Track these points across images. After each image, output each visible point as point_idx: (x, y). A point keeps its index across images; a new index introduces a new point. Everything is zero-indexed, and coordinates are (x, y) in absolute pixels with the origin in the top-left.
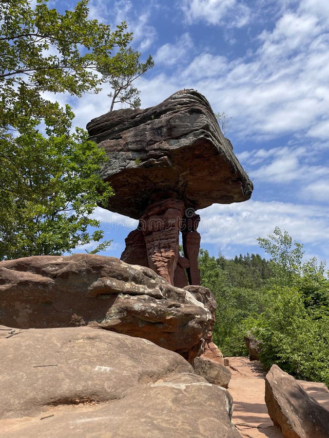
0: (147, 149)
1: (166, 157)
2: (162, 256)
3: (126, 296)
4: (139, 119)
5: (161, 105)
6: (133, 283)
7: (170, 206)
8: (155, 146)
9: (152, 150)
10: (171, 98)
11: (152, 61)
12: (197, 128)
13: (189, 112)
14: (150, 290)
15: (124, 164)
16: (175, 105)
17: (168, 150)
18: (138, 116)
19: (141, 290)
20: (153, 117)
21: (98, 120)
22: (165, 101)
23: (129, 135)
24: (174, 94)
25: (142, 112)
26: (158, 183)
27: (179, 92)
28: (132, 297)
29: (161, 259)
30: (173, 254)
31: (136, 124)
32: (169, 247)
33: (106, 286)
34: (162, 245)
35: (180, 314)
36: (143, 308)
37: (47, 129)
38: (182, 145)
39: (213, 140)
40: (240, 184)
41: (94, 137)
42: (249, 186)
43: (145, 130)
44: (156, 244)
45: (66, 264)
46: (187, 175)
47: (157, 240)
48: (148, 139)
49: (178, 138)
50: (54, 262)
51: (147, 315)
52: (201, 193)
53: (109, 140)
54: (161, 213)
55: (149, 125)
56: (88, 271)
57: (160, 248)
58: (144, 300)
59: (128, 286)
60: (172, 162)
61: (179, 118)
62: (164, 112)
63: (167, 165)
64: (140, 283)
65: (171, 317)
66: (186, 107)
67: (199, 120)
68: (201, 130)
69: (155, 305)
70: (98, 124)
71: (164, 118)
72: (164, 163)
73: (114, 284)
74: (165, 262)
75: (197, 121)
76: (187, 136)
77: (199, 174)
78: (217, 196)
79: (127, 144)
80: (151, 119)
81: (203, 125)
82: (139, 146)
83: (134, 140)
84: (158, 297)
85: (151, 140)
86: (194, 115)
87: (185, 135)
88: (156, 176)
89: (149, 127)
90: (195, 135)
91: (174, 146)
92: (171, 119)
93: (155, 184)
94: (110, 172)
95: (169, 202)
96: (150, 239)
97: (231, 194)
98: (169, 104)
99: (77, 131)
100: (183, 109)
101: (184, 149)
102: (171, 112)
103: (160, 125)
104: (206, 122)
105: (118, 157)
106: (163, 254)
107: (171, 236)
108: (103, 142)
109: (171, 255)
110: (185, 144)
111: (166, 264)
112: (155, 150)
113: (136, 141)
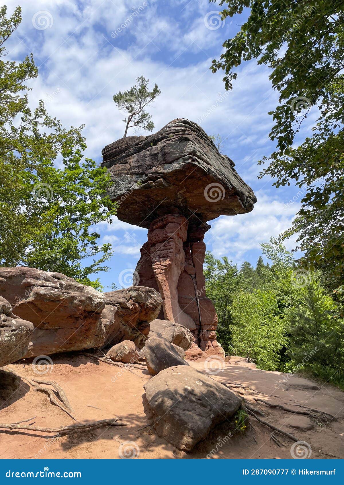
0: (146, 172)
1: (161, 179)
2: (161, 265)
3: (39, 287)
4: (141, 145)
5: (159, 133)
6: (44, 281)
7: (170, 220)
8: (153, 170)
9: (150, 173)
10: (166, 127)
11: (158, 89)
12: (185, 154)
13: (178, 140)
14: (52, 284)
15: (129, 185)
16: (169, 134)
17: (163, 173)
18: (140, 143)
19: (47, 284)
20: (152, 144)
21: (110, 146)
22: (161, 130)
23: (133, 160)
24: (169, 124)
25: (144, 139)
26: (160, 201)
27: (173, 121)
28: (42, 288)
29: (159, 266)
30: (170, 262)
31: (139, 150)
32: (168, 256)
33: (28, 282)
34: (162, 255)
35: (68, 296)
36: (45, 293)
37: (64, 160)
38: (174, 169)
39: (199, 163)
40: (237, 198)
41: (107, 162)
42: (249, 199)
43: (145, 156)
44: (157, 254)
45: (11, 272)
46: (184, 193)
47: (159, 251)
48: (148, 164)
49: (171, 162)
50: (6, 271)
51: (48, 296)
52: (202, 207)
53: (118, 165)
54: (163, 227)
55: (148, 151)
56: (20, 275)
57: (160, 258)
58: (48, 289)
59: (40, 282)
60: (168, 183)
61: (171, 145)
62: (160, 140)
63: (164, 186)
64: (48, 281)
65: (63, 298)
66: (177, 135)
67: (187, 146)
68: (188, 156)
69: (53, 292)
70: (110, 150)
71: (160, 145)
72: (161, 184)
73: (32, 281)
74: (163, 270)
75: (185, 148)
76: (178, 161)
77: (195, 192)
78: (218, 209)
79: (131, 168)
80: (151, 146)
81: (190, 151)
82: (140, 170)
83: (136, 165)
84: (56, 288)
85: (149, 165)
86: (183, 143)
87: (176, 160)
88: (157, 195)
89: (148, 153)
90: (184, 160)
91: (168, 169)
92: (164, 146)
93: (158, 201)
94: (119, 193)
95: (169, 217)
96: (153, 250)
97: (231, 207)
98: (164, 132)
99: (87, 161)
100: (174, 137)
101: (176, 172)
102: (165, 140)
103: (156, 152)
104: (193, 148)
105: (124, 180)
106: (162, 263)
107: (170, 247)
108: (114, 166)
109: (168, 263)
110: (176, 168)
111: (163, 271)
112: (152, 173)
113: (138, 166)
